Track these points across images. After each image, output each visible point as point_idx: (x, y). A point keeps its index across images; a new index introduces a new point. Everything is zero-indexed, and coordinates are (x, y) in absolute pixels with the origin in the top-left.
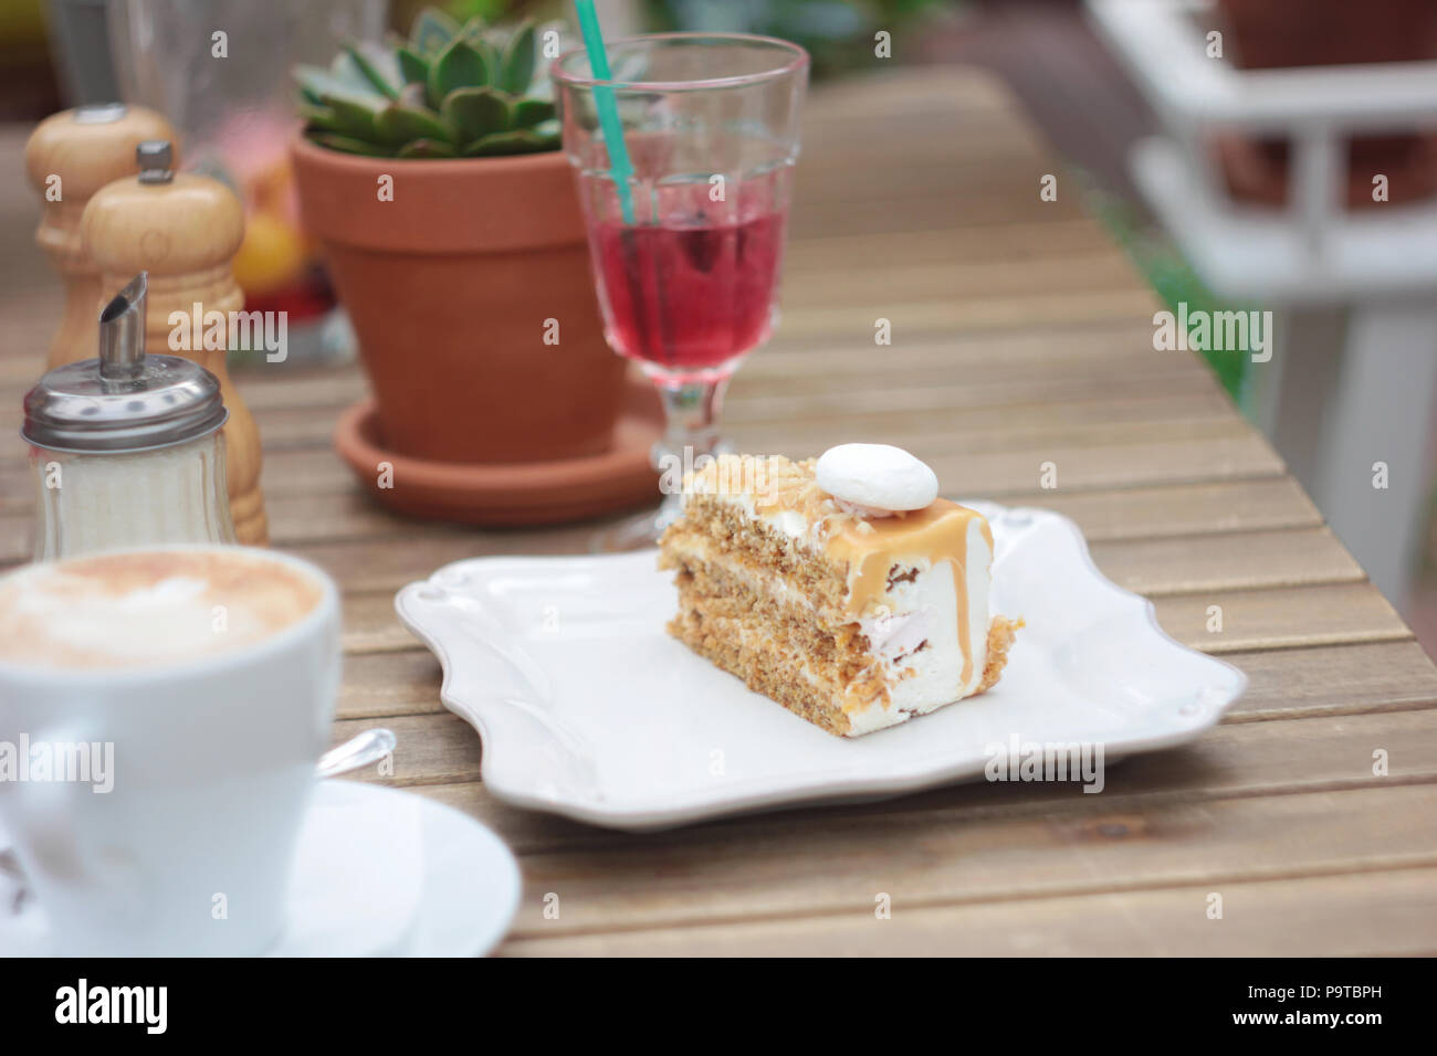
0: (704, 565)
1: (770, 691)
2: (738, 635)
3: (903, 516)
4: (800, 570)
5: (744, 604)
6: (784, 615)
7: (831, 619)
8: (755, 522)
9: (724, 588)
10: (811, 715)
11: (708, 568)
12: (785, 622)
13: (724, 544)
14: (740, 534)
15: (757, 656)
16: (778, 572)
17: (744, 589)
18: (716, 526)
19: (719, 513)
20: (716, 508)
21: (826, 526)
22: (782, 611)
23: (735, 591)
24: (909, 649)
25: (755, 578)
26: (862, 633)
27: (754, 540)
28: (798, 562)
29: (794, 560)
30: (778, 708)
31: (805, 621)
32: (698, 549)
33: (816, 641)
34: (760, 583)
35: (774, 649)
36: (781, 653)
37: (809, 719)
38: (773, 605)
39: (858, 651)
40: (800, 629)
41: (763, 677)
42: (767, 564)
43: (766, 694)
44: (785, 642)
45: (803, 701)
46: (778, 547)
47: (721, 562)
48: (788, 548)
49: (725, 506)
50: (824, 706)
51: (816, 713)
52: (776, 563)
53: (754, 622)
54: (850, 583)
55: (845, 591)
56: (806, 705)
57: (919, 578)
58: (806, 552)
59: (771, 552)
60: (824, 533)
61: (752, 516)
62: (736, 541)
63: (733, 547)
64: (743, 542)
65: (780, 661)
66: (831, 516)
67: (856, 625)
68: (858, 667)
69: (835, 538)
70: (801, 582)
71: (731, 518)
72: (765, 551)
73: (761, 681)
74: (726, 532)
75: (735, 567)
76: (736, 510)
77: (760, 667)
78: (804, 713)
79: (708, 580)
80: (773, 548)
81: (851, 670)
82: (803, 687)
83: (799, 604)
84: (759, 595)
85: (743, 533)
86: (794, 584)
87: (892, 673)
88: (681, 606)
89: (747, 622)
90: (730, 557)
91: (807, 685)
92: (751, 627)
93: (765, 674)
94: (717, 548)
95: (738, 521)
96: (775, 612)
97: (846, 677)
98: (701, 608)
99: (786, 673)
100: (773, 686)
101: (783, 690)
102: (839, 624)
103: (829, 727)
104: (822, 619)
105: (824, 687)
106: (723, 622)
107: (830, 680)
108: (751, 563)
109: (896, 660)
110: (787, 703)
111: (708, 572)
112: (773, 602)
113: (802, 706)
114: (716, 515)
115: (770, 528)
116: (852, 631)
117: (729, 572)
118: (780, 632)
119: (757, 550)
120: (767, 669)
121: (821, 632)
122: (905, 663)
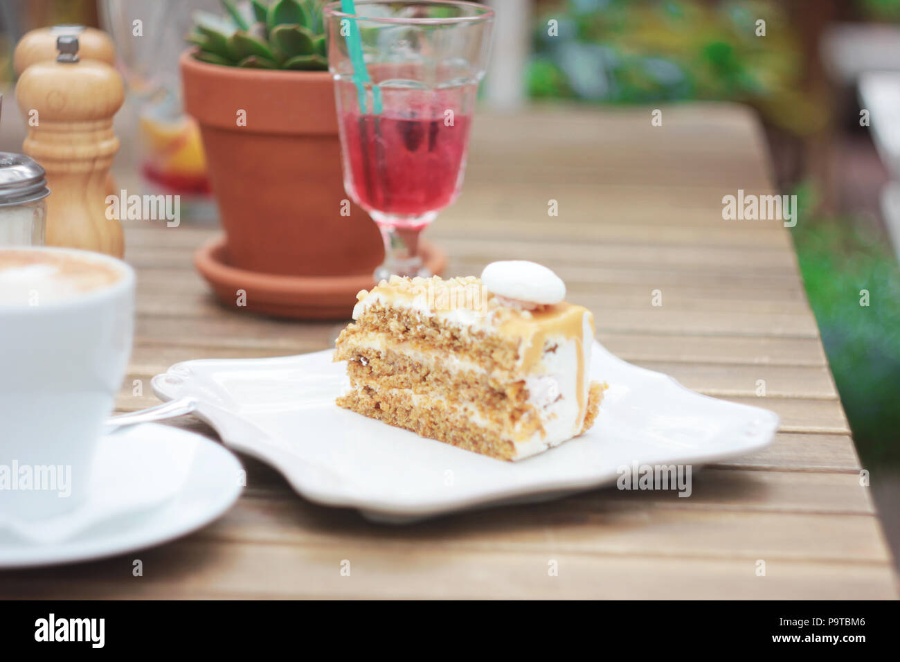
0: (378, 353)
1: (441, 435)
2: (410, 399)
3: (542, 308)
4: (474, 348)
5: (418, 377)
6: (457, 380)
7: (501, 378)
8: (431, 319)
9: (396, 366)
10: (479, 449)
11: (382, 356)
12: (457, 386)
13: (401, 336)
14: (416, 328)
15: (429, 412)
16: (451, 351)
17: (417, 367)
18: (394, 324)
19: (396, 315)
20: (391, 311)
21: (498, 315)
22: (454, 378)
23: (409, 369)
24: (552, 400)
25: (428, 358)
26: (526, 387)
27: (430, 331)
28: (472, 342)
29: (468, 340)
30: (449, 448)
31: (477, 383)
32: (375, 342)
33: (488, 396)
34: (434, 360)
35: (445, 405)
36: (452, 408)
37: (478, 451)
38: (446, 375)
39: (522, 399)
40: (471, 389)
41: (434, 426)
42: (441, 346)
43: (436, 438)
44: (455, 400)
45: (472, 439)
46: (452, 334)
47: (397, 350)
48: (464, 333)
49: (402, 310)
50: (493, 441)
51: (484, 447)
52: (449, 346)
53: (426, 389)
54: (521, 352)
55: (517, 357)
56: (475, 443)
57: (558, 350)
58: (481, 334)
59: (446, 338)
60: (496, 320)
61: (428, 314)
62: (413, 332)
63: (409, 338)
64: (418, 333)
65: (450, 414)
66: (500, 309)
67: (523, 382)
68: (521, 411)
69: (506, 323)
70: (474, 355)
71: (408, 317)
72: (439, 337)
73: (432, 429)
74: (403, 328)
75: (411, 352)
76: (412, 311)
77: (432, 419)
78: (473, 448)
79: (381, 363)
80: (448, 334)
81: (517, 414)
82: (473, 430)
83: (472, 372)
84: (432, 369)
85: (419, 327)
86: (467, 357)
87: (543, 415)
88: (353, 384)
89: (420, 389)
90: (407, 344)
91: (476, 428)
92: (423, 392)
93: (436, 424)
94: (395, 340)
95: (414, 318)
96: (448, 380)
97: (513, 418)
98: (373, 384)
99: (457, 421)
100: (443, 432)
101: (453, 433)
102: (511, 381)
103: (497, 455)
104: (494, 380)
105: (494, 427)
106: (395, 392)
107: (499, 421)
108: (426, 347)
109: (545, 407)
110: (455, 442)
111: (382, 358)
112: (447, 372)
113: (471, 443)
114: (393, 317)
115: (446, 321)
116: (518, 387)
117: (404, 355)
118: (452, 393)
119: (433, 337)
120: (437, 420)
121: (492, 390)
122: (550, 409)
